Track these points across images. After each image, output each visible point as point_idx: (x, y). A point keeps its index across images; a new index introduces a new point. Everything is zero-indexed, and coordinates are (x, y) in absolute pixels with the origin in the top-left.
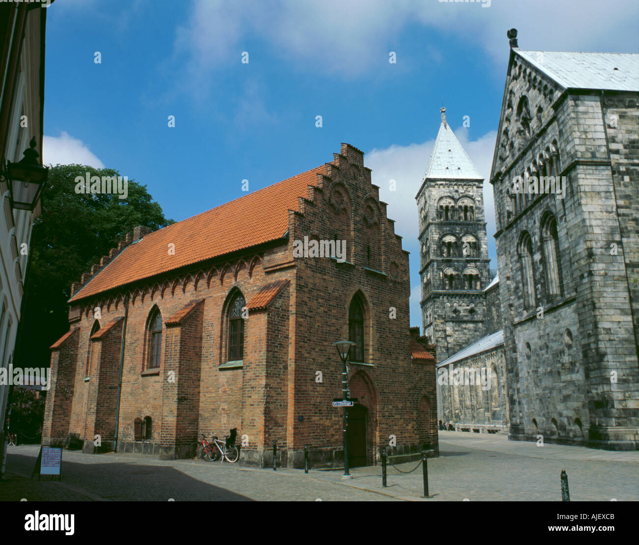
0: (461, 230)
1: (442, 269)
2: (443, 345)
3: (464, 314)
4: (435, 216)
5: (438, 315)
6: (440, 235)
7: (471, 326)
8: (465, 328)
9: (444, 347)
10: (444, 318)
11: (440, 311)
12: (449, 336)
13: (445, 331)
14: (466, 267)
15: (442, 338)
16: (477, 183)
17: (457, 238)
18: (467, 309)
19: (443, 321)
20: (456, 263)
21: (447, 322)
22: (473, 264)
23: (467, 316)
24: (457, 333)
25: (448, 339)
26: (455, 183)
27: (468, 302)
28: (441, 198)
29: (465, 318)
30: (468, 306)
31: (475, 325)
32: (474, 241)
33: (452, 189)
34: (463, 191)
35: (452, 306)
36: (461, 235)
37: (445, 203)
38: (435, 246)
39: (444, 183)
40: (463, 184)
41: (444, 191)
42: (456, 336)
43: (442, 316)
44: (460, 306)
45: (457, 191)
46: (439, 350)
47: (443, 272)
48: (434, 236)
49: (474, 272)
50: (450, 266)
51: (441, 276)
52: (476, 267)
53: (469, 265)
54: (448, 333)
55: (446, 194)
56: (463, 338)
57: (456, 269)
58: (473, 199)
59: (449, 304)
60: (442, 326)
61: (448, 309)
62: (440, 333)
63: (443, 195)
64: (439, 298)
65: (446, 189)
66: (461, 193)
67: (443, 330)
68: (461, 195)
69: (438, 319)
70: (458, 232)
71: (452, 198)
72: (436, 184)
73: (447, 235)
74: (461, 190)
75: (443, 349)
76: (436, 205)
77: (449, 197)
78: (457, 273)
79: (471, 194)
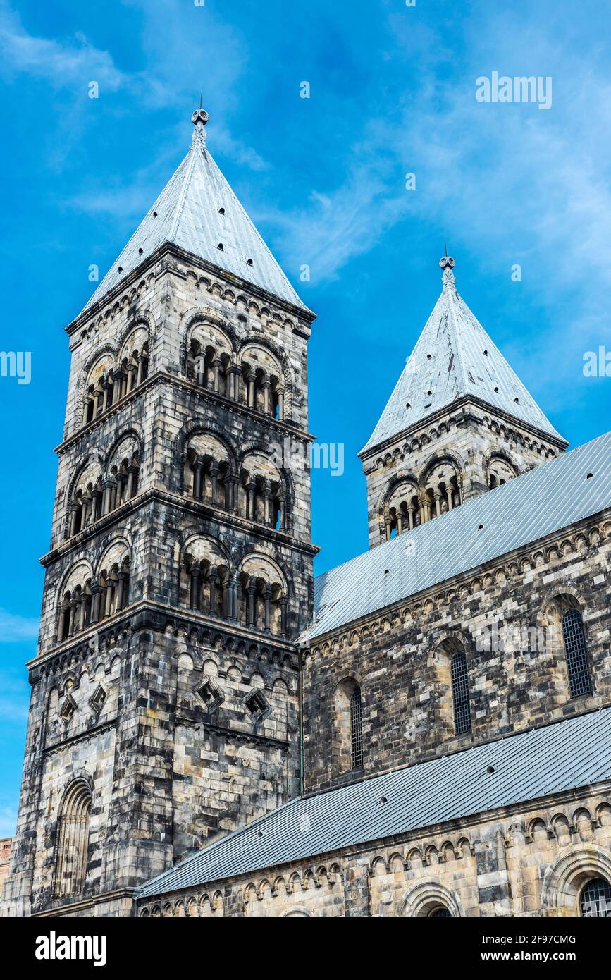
0: (245, 431)
1: (180, 533)
2: (157, 810)
3: (232, 707)
4: (177, 361)
5: (153, 693)
6: (186, 423)
7: (249, 754)
8: (232, 761)
9: (162, 818)
10: (170, 708)
11: (160, 679)
12: (180, 778)
13: (169, 756)
14: (250, 550)
15: (157, 780)
16: (295, 320)
17: (231, 451)
18: (242, 694)
19: (164, 716)
20: (223, 529)
21: (178, 722)
22: (268, 548)
23: (240, 717)
24: (206, 772)
25: (177, 787)
26: (241, 292)
27: (248, 669)
28: (198, 319)
29: (234, 724)
30: (246, 681)
31: (261, 755)
32: (276, 478)
33: (231, 305)
34: (259, 326)
35: (197, 672)
36: (244, 447)
37: (206, 335)
38: (168, 453)
39: (213, 279)
40: (260, 304)
41: (210, 303)
42: (202, 782)
43: (164, 696)
44: (223, 675)
45: (242, 318)
46: (145, 826)
47: (182, 545)
48: (168, 420)
49: (272, 575)
50: (204, 533)
51: (176, 557)
52: (278, 559)
53: (258, 548)
54: (176, 769)
55: (212, 314)
56: (224, 796)
57: (221, 548)
58: (282, 360)
59: (186, 662)
60: (160, 734)
61: (184, 679)
62: (152, 761)
63: (205, 313)
64: (163, 631)
65: (214, 299)
66: (254, 329)
67: (162, 753)
68: (253, 333)
69: (153, 708)
70: (236, 433)
71: (229, 332)
72: (191, 273)
73: (205, 430)
74: (254, 320)
75: (158, 827)
76: (183, 330)
77: (222, 326)
78: (223, 562)
79: (278, 341)
